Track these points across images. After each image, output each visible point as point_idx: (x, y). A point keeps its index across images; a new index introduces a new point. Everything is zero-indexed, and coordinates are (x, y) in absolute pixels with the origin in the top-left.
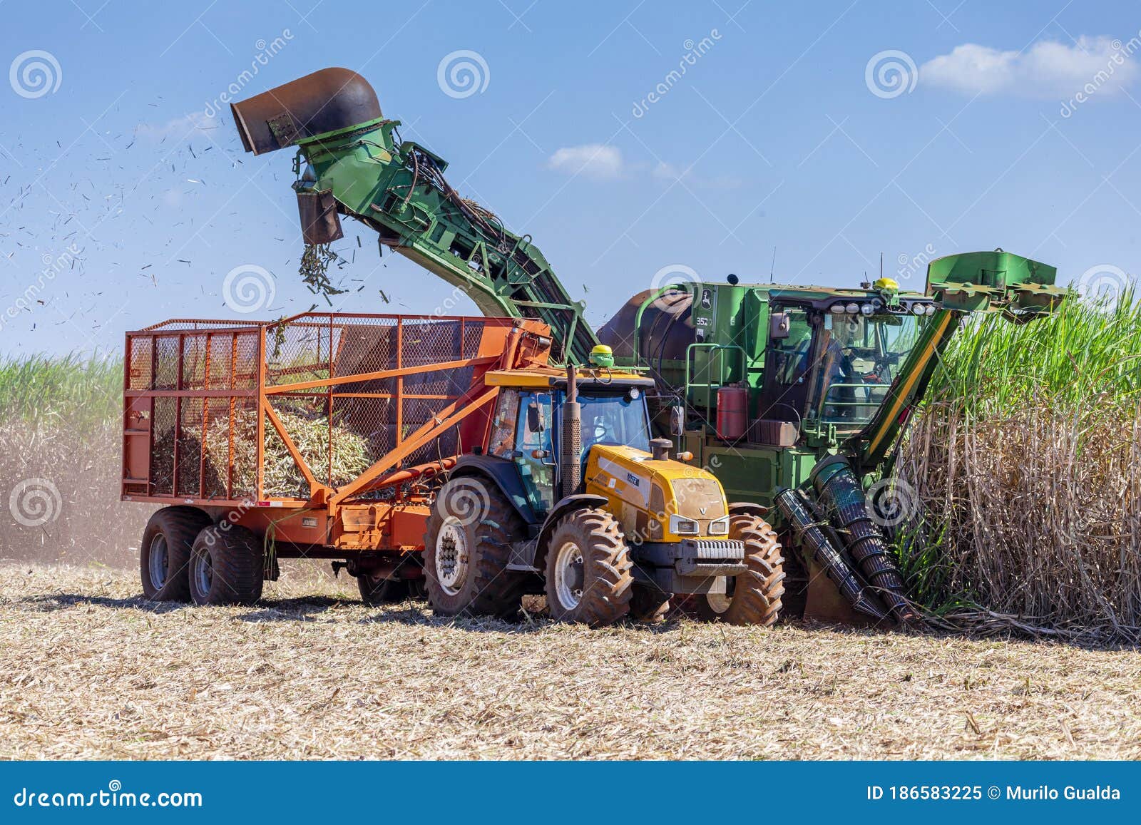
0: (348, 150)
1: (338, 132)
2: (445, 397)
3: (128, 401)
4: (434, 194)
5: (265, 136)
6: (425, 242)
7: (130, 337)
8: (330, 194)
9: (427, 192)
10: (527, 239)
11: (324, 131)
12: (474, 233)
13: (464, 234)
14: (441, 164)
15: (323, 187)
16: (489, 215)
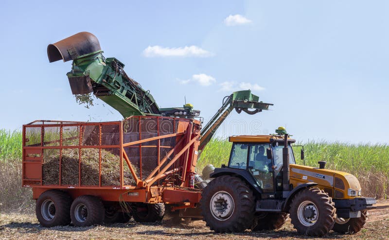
0: (93, 61)
1: (91, 54)
2: (170, 147)
3: (24, 150)
4: (120, 76)
5: (67, 55)
6: (118, 93)
7: (24, 127)
8: (89, 76)
9: (119, 75)
10: (148, 92)
11: (86, 53)
12: (132, 89)
13: (130, 90)
14: (123, 65)
15: (87, 73)
16: (137, 83)
